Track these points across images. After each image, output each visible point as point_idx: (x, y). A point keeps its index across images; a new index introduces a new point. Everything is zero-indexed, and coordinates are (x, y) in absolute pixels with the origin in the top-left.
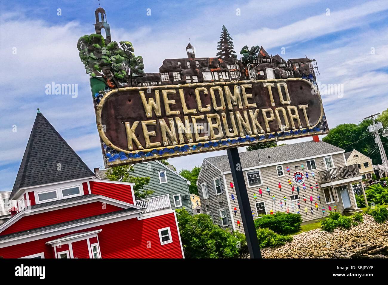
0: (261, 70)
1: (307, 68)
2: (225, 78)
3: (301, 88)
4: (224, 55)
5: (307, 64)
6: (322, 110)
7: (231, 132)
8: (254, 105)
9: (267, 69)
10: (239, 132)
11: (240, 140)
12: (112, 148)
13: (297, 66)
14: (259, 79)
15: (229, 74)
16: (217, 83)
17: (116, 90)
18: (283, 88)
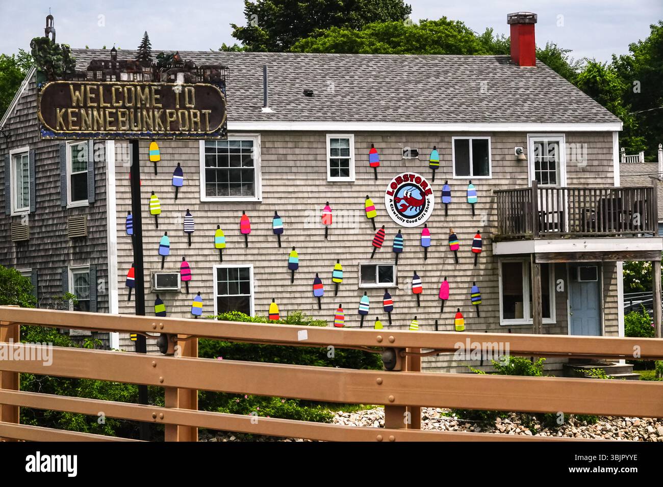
0: (172, 74)
1: (219, 75)
2: (138, 80)
3: (208, 94)
4: (142, 58)
5: (219, 71)
6: (224, 117)
7: (135, 126)
8: (160, 105)
9: (178, 74)
10: (142, 128)
11: (142, 134)
12: (46, 127)
13: (208, 73)
14: (168, 83)
15: (143, 76)
16: (131, 83)
17: (54, 83)
18: (190, 91)
